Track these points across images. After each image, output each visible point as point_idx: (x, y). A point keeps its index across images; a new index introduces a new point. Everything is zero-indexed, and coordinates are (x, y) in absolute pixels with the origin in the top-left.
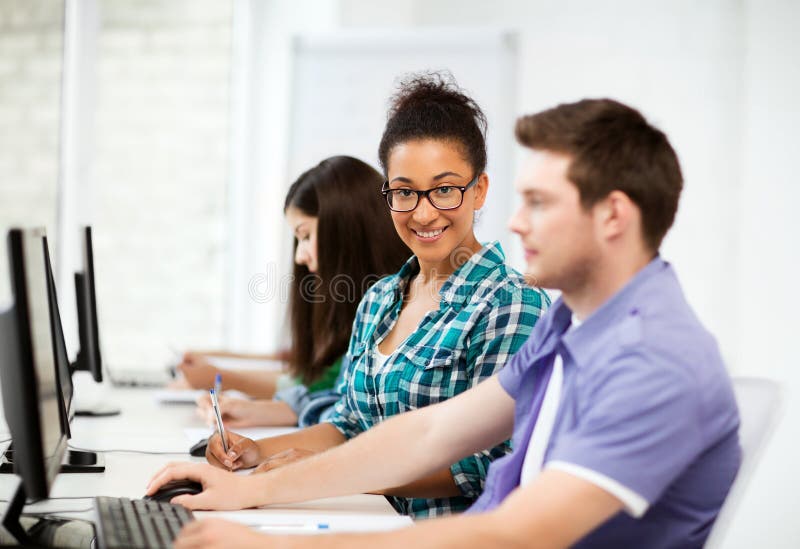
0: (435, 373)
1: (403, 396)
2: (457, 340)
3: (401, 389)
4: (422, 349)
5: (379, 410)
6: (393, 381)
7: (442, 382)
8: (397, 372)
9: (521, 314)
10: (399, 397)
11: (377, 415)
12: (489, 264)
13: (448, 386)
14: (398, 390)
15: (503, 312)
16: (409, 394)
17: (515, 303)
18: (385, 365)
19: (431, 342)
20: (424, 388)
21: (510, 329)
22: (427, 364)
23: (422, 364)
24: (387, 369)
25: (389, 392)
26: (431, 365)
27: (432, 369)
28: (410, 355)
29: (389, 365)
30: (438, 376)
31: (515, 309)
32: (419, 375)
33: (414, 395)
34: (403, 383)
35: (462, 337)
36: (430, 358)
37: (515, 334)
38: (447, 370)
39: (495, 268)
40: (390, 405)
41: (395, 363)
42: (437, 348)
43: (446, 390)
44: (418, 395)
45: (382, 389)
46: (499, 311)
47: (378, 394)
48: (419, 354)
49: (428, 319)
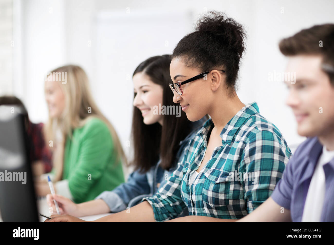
0: (220, 185)
1: (205, 197)
2: (231, 166)
3: (204, 194)
4: (214, 171)
5: (192, 204)
6: (199, 189)
7: (225, 191)
8: (201, 184)
9: (262, 146)
10: (203, 198)
11: (191, 207)
12: (247, 116)
13: (229, 193)
14: (202, 194)
15: (252, 146)
16: (208, 196)
17: (258, 140)
18: (196, 179)
19: (218, 167)
20: (215, 194)
21: (258, 156)
22: (216, 180)
23: (214, 180)
24: (197, 182)
25: (198, 195)
26: (218, 181)
27: (219, 183)
28: (207, 174)
29: (198, 179)
30: (222, 188)
31: (259, 143)
32: (212, 186)
33: (210, 197)
34: (204, 191)
35: (234, 164)
36: (218, 176)
37: (261, 159)
38: (227, 184)
39: (250, 117)
40: (198, 202)
41: (200, 178)
42: (222, 171)
43: (228, 195)
44: (213, 197)
45: (194, 193)
46: (250, 146)
47: (192, 195)
48: (212, 174)
49: (216, 152)
